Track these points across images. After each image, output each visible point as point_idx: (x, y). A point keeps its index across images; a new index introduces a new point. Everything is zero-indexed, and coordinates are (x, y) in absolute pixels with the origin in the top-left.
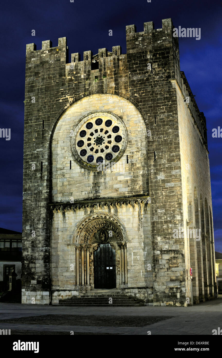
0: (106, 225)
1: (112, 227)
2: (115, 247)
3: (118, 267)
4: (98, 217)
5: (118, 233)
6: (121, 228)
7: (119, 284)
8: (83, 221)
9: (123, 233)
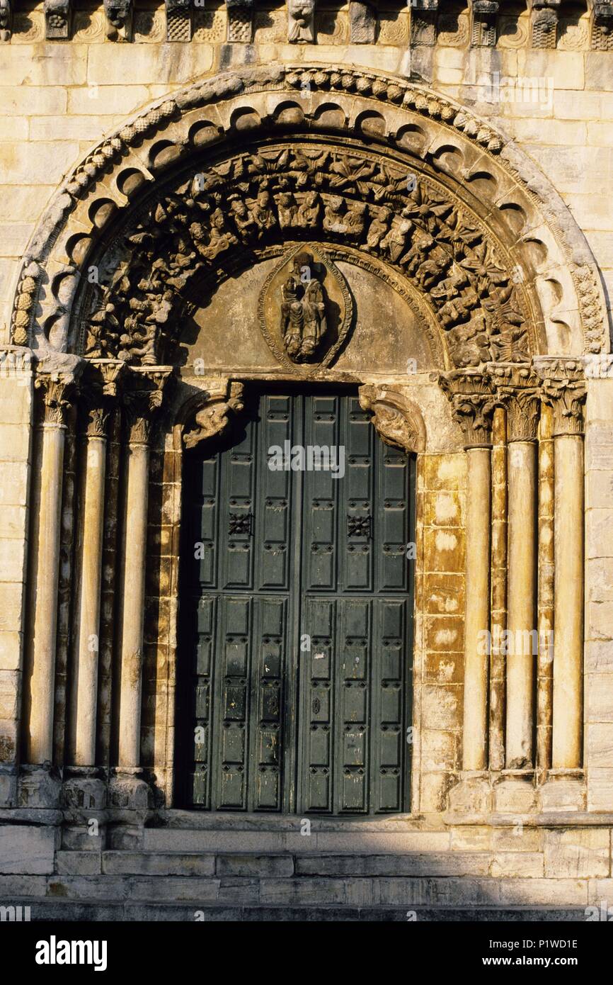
0: (342, 210)
1: (405, 225)
2: (416, 421)
3: (434, 609)
4: (289, 116)
5: (462, 286)
6: (538, 227)
7: (450, 782)
8: (137, 140)
9: (543, 286)
